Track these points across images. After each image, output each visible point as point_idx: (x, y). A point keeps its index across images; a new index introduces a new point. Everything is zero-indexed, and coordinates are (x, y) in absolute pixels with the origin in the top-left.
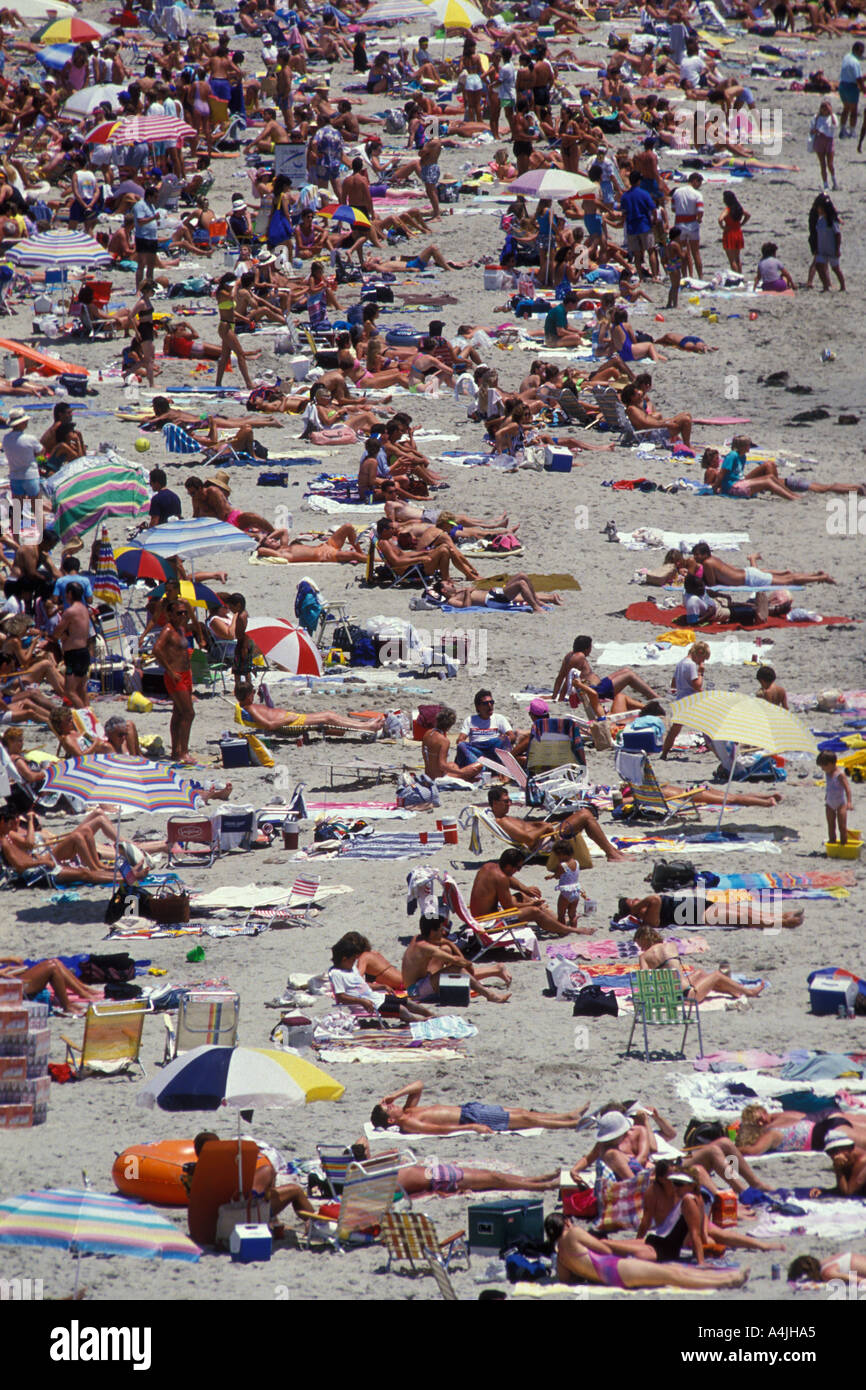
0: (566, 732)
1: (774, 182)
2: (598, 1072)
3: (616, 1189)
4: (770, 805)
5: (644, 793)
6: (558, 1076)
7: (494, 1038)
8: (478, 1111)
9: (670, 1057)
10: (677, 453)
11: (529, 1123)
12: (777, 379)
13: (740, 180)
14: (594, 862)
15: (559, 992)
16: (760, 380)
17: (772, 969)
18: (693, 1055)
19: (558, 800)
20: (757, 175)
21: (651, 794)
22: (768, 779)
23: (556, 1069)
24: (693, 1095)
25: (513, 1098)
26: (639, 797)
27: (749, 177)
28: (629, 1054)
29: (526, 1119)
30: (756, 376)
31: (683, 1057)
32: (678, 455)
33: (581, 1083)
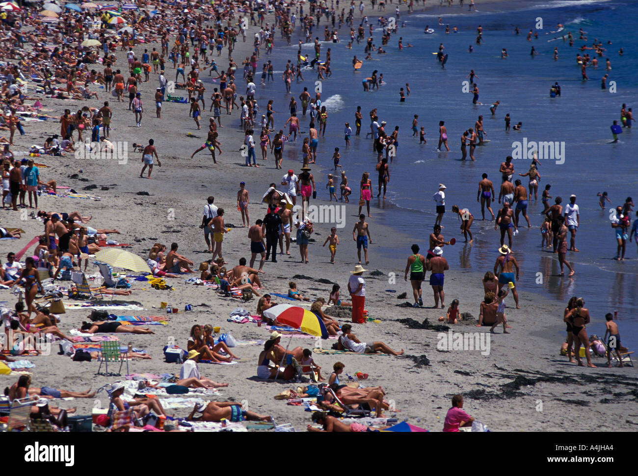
0: (47, 267)
1: (54, 122)
2: (88, 380)
3: (119, 414)
4: (128, 295)
5: (81, 288)
6: (73, 380)
7: (43, 368)
8: (47, 390)
9: (114, 375)
10: (49, 193)
11: (68, 395)
12: (74, 176)
13: (42, 120)
14: (66, 311)
15: (65, 353)
16: (69, 177)
17: (146, 347)
18: (124, 374)
19: (47, 291)
20: (48, 119)
21: (84, 288)
22: (123, 287)
23: (72, 378)
24: (129, 387)
25: (58, 387)
26: (80, 289)
27: (45, 120)
28: (98, 374)
29: (67, 394)
30: (67, 175)
31: (120, 375)
32: (50, 194)
33: (83, 383)
